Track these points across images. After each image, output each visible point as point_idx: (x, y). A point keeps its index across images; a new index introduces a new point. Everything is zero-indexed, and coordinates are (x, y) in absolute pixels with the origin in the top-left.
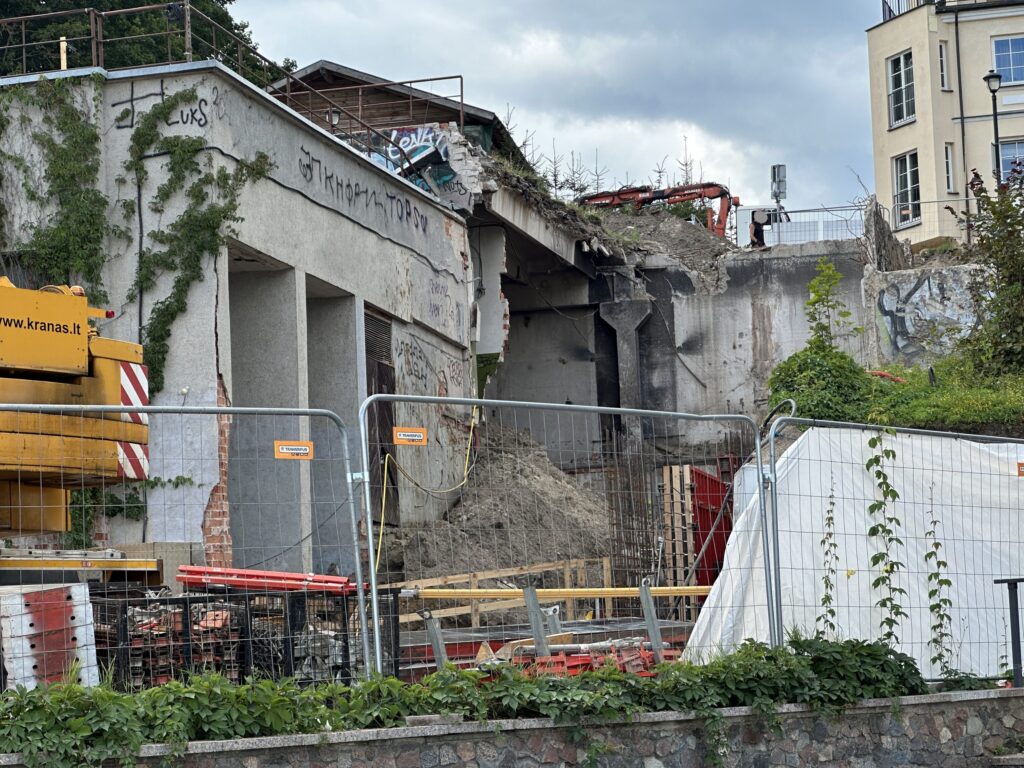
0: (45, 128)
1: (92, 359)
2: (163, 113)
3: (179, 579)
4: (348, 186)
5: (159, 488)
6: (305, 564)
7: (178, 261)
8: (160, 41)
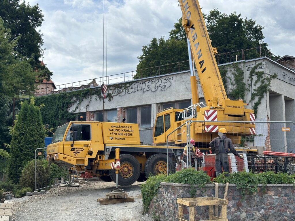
0: (234, 72)
1: (244, 113)
2: (256, 67)
3: (263, 153)
4: (293, 79)
5: (256, 136)
6: (285, 151)
7: (259, 94)
8: (254, 54)
